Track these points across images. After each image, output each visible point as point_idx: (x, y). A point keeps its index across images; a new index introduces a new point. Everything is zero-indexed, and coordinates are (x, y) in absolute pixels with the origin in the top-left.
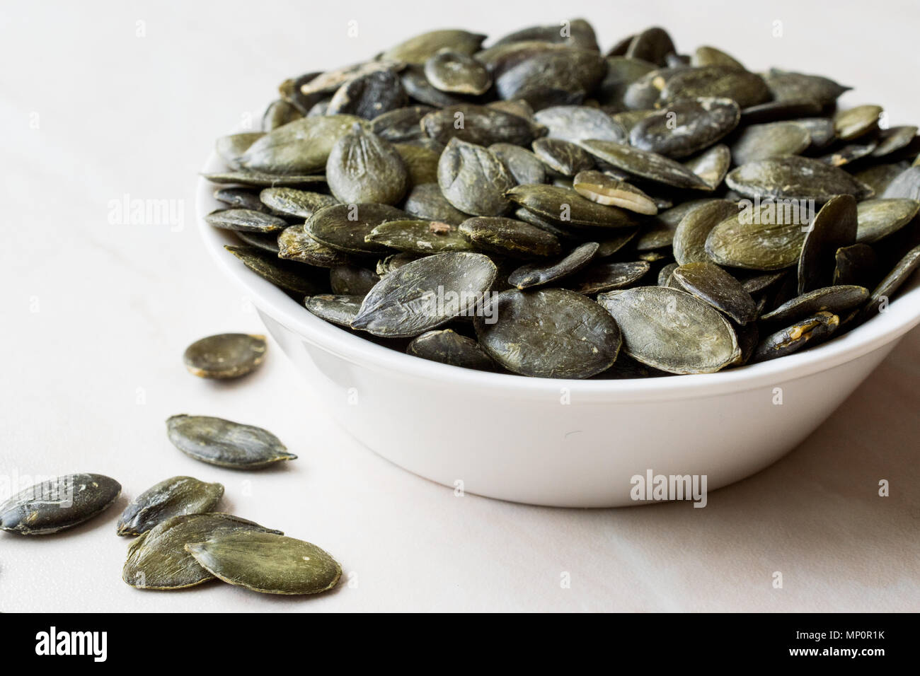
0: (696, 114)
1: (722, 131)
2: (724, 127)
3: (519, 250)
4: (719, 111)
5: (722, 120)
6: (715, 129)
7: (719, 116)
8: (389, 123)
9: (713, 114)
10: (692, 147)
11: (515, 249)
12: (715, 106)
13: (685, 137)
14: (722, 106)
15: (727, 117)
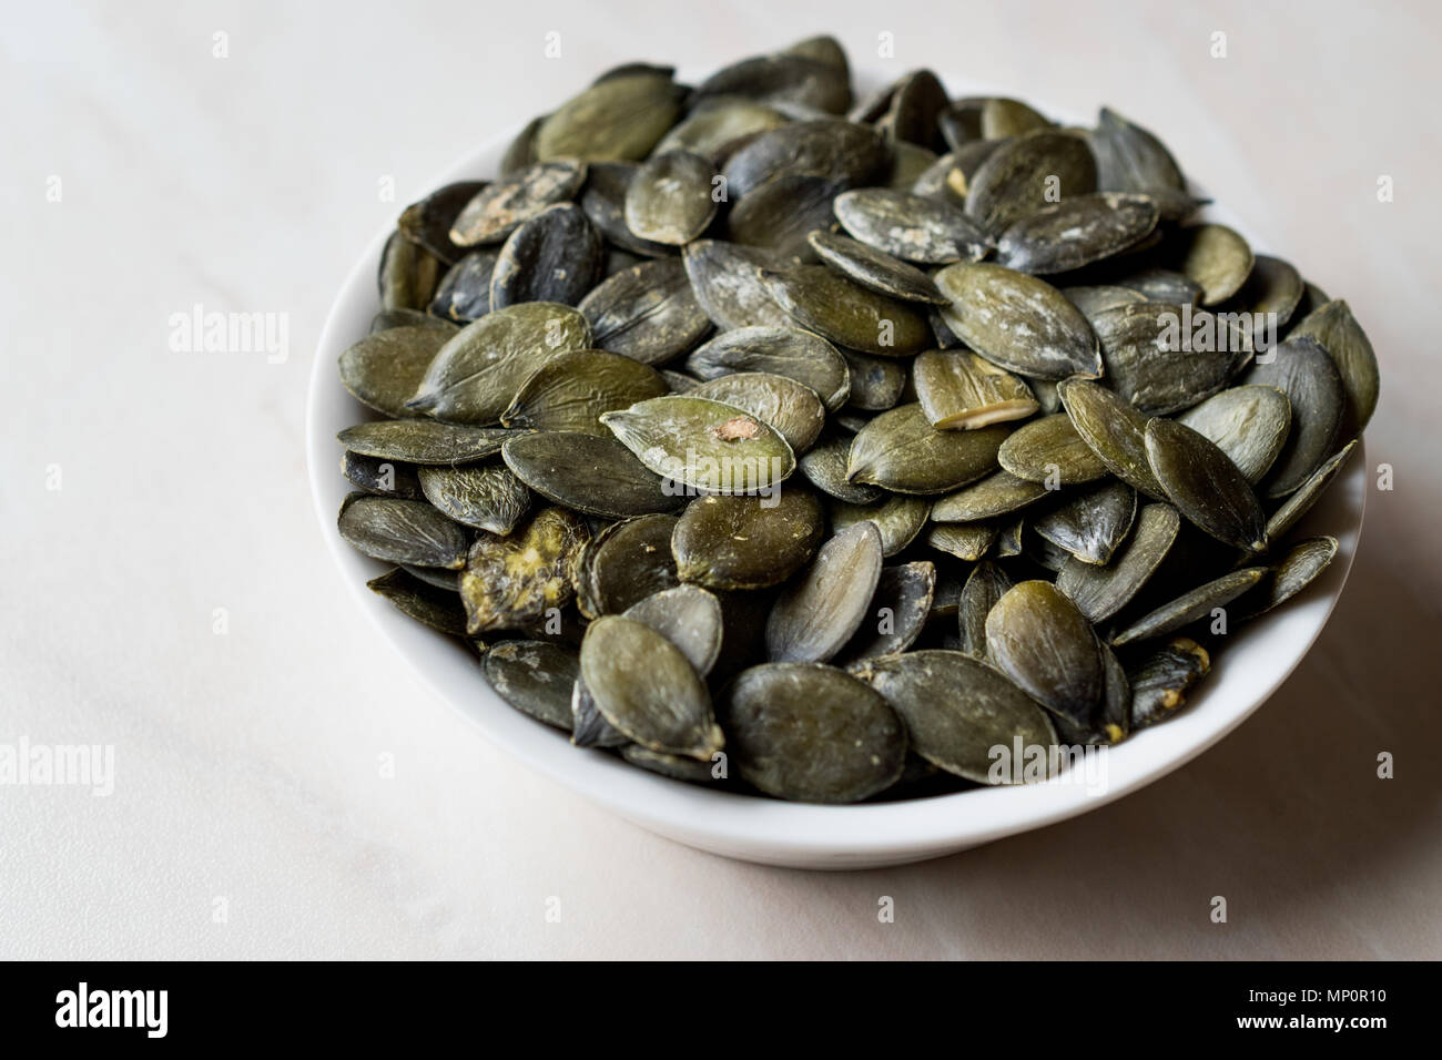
0: (1097, 213)
1: (1130, 236)
2: (1134, 231)
3: (743, 590)
4: (1130, 210)
5: (1132, 221)
6: (1121, 233)
7: (1128, 217)
8: (603, 305)
9: (1121, 215)
10: (1085, 256)
11: (737, 589)
12: (1124, 204)
13: (1077, 242)
14: (1136, 205)
15: (1139, 218)
